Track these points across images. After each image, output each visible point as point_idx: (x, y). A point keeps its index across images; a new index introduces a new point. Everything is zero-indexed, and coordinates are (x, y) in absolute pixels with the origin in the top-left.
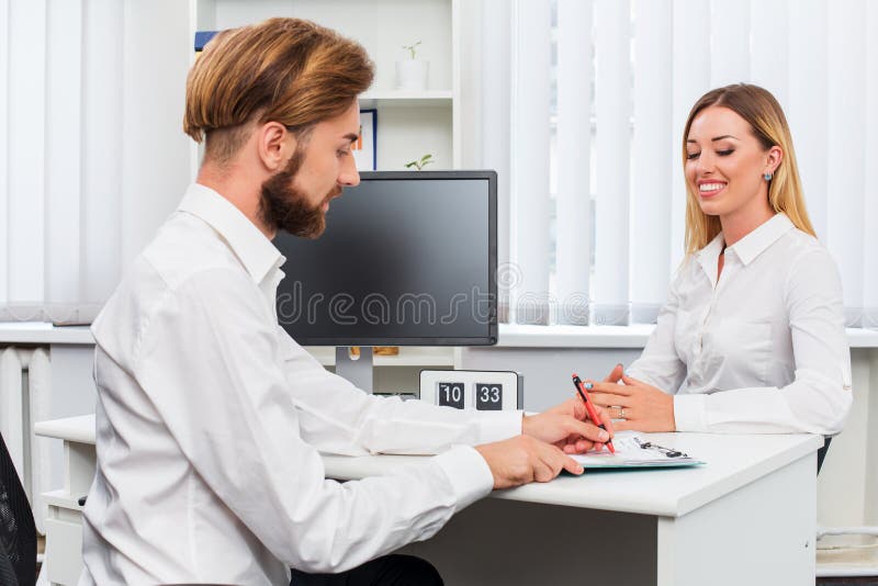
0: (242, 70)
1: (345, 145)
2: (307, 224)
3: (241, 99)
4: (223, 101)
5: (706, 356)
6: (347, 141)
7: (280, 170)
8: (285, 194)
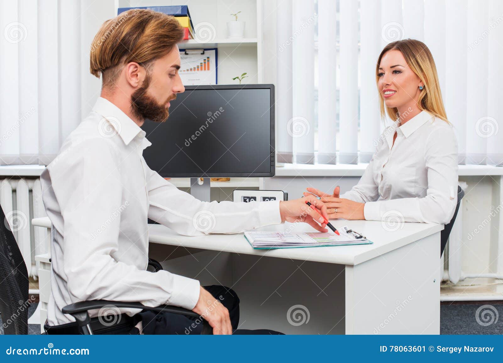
0: (113, 37)
1: (173, 71)
2: (158, 114)
3: (114, 52)
4: (105, 54)
5: (384, 184)
6: (174, 68)
7: (139, 87)
8: (143, 99)
